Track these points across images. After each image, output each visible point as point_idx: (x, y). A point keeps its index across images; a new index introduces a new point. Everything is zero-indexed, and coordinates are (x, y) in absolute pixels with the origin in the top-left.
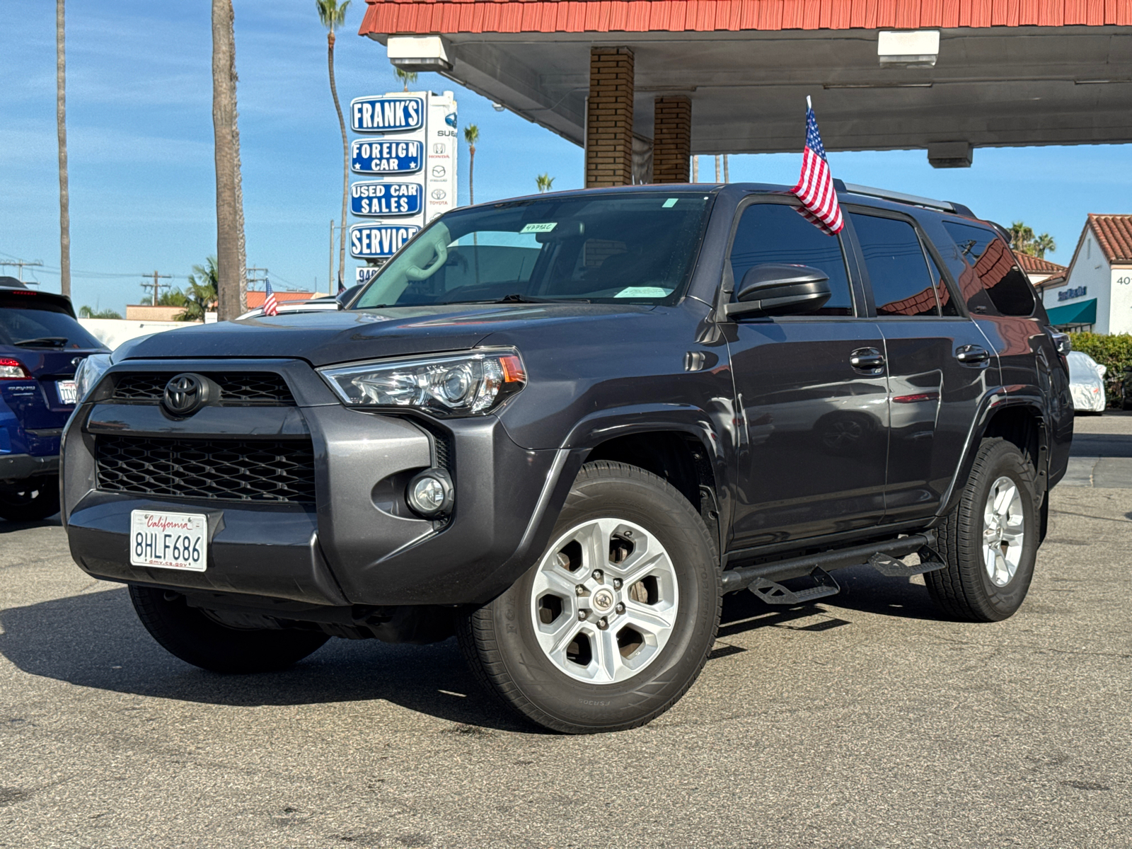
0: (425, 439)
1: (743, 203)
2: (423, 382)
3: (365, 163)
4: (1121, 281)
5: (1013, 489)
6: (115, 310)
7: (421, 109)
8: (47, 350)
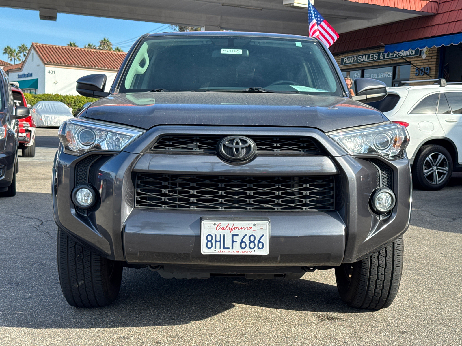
4: (49, 72)
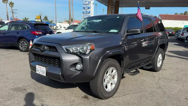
0: (78, 58)
1: (129, 17)
2: (78, 49)
3: (84, 8)
5: (161, 55)
6: (62, 22)
7: (90, 2)
8: (45, 31)
